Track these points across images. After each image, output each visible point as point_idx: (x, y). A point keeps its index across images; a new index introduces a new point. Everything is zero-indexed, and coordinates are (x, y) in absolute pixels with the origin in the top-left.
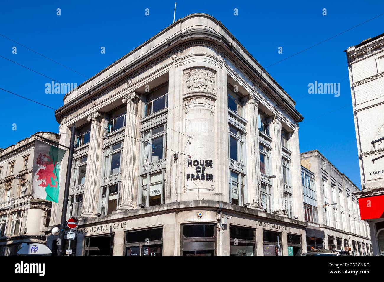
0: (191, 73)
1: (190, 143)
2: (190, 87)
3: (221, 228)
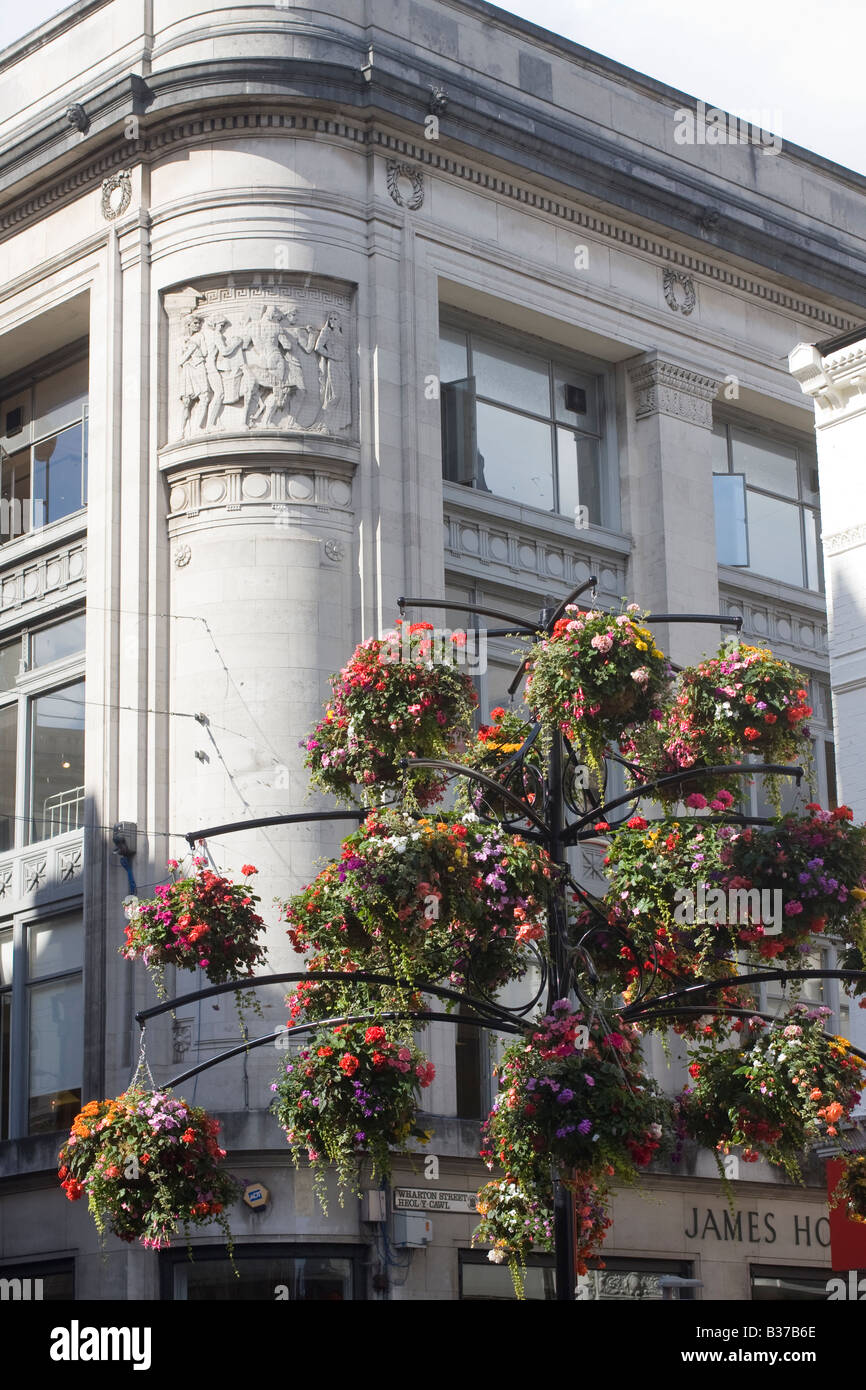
0: (204, 309)
1: (202, 757)
2: (197, 400)
3: (394, 1275)
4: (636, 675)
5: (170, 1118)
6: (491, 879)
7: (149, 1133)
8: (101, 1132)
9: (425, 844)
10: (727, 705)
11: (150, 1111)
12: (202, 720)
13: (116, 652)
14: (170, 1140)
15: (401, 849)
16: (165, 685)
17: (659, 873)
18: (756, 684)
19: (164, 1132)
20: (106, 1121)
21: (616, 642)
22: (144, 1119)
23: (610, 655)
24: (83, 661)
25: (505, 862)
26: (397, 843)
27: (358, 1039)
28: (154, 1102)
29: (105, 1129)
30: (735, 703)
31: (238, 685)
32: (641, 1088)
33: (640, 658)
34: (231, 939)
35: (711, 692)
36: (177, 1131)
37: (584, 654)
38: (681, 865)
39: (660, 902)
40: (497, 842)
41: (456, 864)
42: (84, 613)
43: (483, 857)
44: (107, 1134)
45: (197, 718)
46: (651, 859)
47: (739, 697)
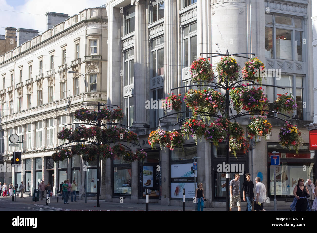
3: (253, 147)
4: (231, 67)
5: (162, 134)
6: (209, 98)
7: (159, 136)
8: (153, 136)
9: (195, 95)
10: (250, 69)
11: (159, 133)
12: (217, 44)
13: (202, 31)
14: (163, 137)
15: (191, 96)
16: (211, 38)
17: (236, 96)
18: (255, 66)
19: (161, 136)
20: (154, 134)
21: (228, 62)
22: (159, 134)
23: (226, 64)
24: (196, 32)
25: (212, 95)
26: (191, 95)
27: (192, 121)
28: (160, 131)
29: (154, 135)
30: (251, 68)
31: (223, 38)
32: (221, 131)
33: (231, 64)
34: (176, 106)
35: (248, 67)
36: (163, 136)
37: (223, 63)
38: (239, 95)
39: (236, 101)
40: (211, 92)
41: (200, 98)
42: (197, 22)
43: (208, 95)
44: (154, 136)
45: (216, 44)
46: (235, 94)
47: (252, 67)
